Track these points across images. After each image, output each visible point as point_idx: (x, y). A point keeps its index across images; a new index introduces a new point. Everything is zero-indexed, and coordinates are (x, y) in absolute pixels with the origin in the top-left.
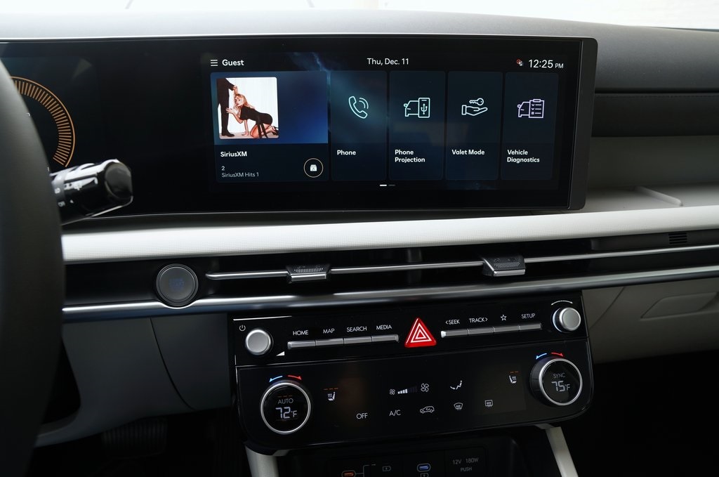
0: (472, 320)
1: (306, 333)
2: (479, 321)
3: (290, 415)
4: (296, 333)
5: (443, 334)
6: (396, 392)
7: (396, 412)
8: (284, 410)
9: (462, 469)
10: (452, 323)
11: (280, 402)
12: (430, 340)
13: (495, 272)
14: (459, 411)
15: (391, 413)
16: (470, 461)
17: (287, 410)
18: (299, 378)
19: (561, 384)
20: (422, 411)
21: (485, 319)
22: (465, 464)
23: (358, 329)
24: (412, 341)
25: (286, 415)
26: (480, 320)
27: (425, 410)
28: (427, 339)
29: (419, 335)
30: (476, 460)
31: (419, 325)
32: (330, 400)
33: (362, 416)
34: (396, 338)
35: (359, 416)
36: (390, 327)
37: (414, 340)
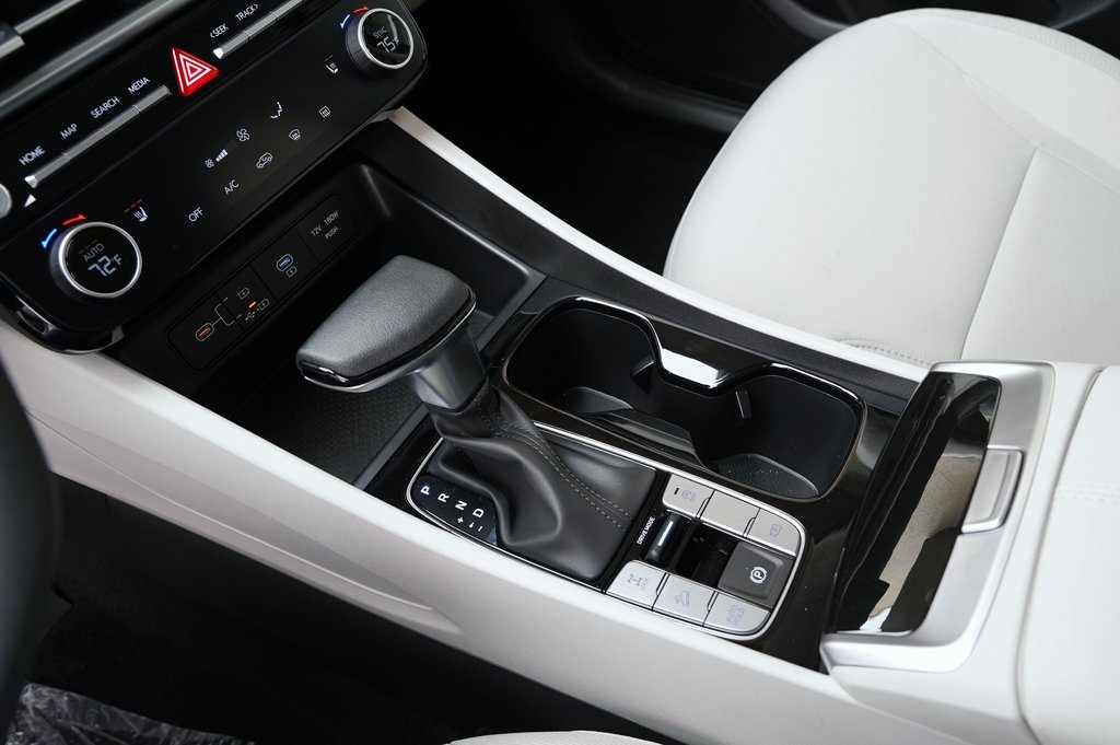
0: (240, 16)
1: (39, 151)
2: (248, 13)
3: (114, 264)
4: (26, 159)
5: (219, 53)
6: (214, 161)
7: (231, 184)
8: (102, 265)
9: (327, 236)
10: (218, 34)
11: (86, 258)
12: (208, 70)
14: (300, 140)
15: (227, 190)
16: (329, 219)
17: (105, 262)
18: (81, 217)
19: (388, 41)
20: (260, 166)
21: (254, 7)
22: (327, 228)
23: (107, 106)
24: (188, 84)
25: (109, 268)
26: (250, 10)
27: (262, 162)
28: (204, 70)
29: (191, 71)
30: (336, 214)
31: (182, 57)
32: (142, 220)
33: (196, 215)
34: (163, 91)
35: (193, 217)
36: (146, 80)
37: (190, 80)
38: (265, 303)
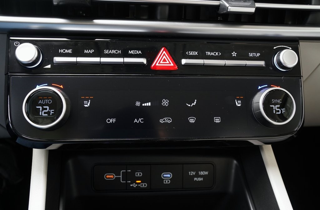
0: (208, 53)
1: (70, 51)
2: (213, 54)
3: (48, 113)
4: (62, 51)
5: (184, 61)
6: (141, 104)
7: (140, 120)
8: (43, 109)
9: (195, 179)
10: (191, 54)
11: (40, 102)
12: (172, 65)
13: (229, 7)
14: (192, 123)
15: (136, 121)
16: (202, 173)
17: (46, 109)
18: (62, 87)
19: (277, 108)
20: (161, 121)
21: (219, 54)
22: (197, 176)
23: (114, 52)
24: (157, 65)
25: (45, 113)
26: (215, 54)
27: (164, 120)
28: (170, 63)
29: (164, 60)
30: (206, 173)
31: (164, 52)
32: (86, 106)
33: (111, 121)
34: (144, 61)
35: (109, 121)
36: (140, 52)
37: (159, 63)
38: (144, 185)
